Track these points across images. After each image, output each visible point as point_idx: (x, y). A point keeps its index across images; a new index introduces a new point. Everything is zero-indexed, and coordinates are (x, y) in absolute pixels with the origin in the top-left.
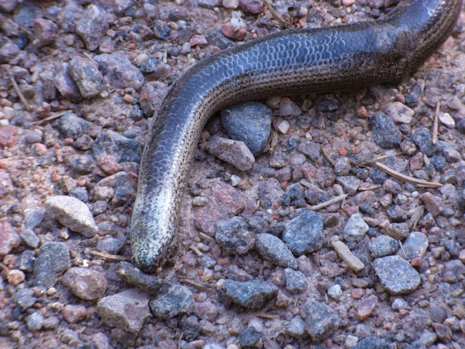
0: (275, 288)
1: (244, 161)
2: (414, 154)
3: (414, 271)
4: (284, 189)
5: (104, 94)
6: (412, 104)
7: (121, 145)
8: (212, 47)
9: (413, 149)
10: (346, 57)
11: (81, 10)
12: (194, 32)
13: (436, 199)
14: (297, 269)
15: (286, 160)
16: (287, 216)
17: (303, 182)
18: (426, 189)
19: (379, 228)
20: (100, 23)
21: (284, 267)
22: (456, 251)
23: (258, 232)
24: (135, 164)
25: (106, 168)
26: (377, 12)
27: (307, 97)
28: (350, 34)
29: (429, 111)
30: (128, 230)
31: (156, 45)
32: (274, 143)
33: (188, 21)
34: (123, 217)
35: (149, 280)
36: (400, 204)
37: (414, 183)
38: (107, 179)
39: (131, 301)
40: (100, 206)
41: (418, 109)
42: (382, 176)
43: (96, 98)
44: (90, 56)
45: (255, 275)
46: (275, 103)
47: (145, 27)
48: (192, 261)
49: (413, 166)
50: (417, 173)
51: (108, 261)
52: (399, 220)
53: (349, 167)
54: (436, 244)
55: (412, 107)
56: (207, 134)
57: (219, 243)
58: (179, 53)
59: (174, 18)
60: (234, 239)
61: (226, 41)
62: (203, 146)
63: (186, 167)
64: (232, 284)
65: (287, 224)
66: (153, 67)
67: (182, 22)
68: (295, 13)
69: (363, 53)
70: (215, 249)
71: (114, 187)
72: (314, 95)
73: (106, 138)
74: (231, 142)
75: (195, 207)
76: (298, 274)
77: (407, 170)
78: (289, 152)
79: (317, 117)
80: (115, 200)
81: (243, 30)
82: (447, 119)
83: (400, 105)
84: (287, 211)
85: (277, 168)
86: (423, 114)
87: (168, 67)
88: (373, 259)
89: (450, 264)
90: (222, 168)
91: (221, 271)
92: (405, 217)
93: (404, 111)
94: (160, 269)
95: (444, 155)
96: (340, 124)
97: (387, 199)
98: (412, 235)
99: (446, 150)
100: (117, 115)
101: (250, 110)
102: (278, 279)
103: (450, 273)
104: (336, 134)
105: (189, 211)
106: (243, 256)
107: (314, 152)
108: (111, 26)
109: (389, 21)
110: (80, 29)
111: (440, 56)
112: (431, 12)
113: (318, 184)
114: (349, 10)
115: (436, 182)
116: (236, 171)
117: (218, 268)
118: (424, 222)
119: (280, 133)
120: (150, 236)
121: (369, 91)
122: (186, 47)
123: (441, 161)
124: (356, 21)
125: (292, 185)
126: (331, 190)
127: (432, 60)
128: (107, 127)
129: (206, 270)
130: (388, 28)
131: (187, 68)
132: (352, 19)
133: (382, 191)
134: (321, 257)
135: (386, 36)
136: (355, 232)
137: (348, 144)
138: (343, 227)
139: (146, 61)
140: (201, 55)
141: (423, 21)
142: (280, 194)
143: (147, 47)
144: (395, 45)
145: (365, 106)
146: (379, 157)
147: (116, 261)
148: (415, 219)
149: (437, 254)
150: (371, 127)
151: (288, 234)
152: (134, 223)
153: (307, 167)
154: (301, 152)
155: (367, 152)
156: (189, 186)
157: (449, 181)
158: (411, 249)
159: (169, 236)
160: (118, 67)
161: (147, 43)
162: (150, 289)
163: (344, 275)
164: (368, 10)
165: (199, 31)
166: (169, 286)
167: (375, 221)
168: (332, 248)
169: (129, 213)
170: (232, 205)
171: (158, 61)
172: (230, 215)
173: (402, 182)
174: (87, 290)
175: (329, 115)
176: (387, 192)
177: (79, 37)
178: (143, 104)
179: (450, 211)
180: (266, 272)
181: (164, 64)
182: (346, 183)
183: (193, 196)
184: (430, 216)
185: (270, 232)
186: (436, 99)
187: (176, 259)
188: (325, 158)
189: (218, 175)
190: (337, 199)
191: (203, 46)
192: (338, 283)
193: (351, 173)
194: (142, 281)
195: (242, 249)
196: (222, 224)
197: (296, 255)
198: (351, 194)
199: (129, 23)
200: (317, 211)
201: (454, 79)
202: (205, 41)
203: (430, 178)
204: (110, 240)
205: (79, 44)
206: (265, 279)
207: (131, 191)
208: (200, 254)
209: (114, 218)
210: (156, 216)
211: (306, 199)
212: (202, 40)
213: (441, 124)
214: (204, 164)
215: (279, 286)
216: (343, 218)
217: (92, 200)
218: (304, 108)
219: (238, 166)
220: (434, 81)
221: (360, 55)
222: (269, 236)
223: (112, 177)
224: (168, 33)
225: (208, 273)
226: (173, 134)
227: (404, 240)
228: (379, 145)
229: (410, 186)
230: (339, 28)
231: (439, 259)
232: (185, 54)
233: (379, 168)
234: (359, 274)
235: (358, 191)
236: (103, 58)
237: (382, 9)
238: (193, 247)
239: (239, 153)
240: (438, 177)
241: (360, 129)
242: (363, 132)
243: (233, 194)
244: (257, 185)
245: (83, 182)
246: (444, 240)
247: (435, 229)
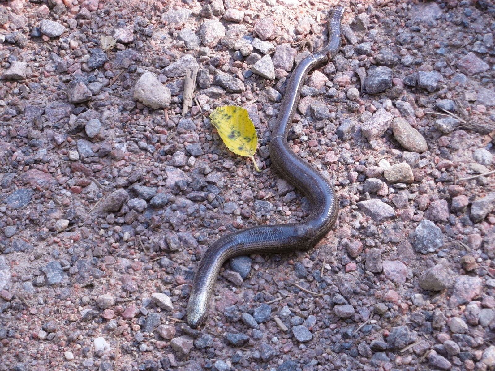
0: (248, 337)
1: (238, 281)
2: (312, 281)
3: (310, 333)
4: (255, 294)
5: (180, 250)
6: (312, 259)
7: (186, 272)
8: (228, 231)
9: (312, 279)
10: (284, 238)
11: (172, 213)
12: (221, 225)
13: (321, 301)
14: (259, 329)
15: (257, 282)
16: (256, 306)
17: (264, 291)
18: (317, 297)
19: (296, 313)
20: (180, 219)
21: (253, 328)
22: (328, 324)
23: (243, 312)
24: (191, 281)
25: (179, 282)
26: (300, 219)
27: (268, 254)
28: (287, 228)
29: (320, 263)
30: (186, 309)
31: (204, 229)
32: (252, 274)
33: (218, 219)
34: (185, 304)
35: (194, 331)
36: (305, 303)
37: (312, 294)
38: (179, 287)
39: (186, 340)
40: (175, 298)
41: (315, 261)
42: (298, 290)
43: (176, 251)
44: (175, 233)
45: (240, 331)
46: (253, 256)
47: (200, 221)
48: (213, 324)
49: (312, 287)
50: (313, 290)
51: (177, 322)
52: (304, 310)
53: (284, 286)
54: (320, 321)
55: (313, 261)
56: (223, 269)
57: (225, 316)
58: (214, 233)
59: (212, 218)
60: (232, 315)
61: (234, 229)
62: (222, 273)
63: (213, 283)
64: (230, 334)
65: (255, 309)
66: (202, 239)
67: (216, 220)
68: (264, 218)
69: (291, 237)
70: (224, 319)
71: (182, 290)
72: (270, 254)
73: (179, 269)
74: (233, 273)
75: (216, 300)
76: (259, 331)
77: (309, 288)
78: (258, 278)
79: (271, 263)
80: (181, 296)
81: (242, 225)
82: (328, 267)
83: (308, 260)
84: (256, 304)
85: (253, 285)
86: (317, 264)
87: (208, 239)
88: (292, 326)
89: (325, 330)
90: (229, 284)
91: (226, 329)
92: (307, 308)
93: (309, 262)
94: (199, 327)
95: (326, 282)
96: (281, 267)
97: (300, 300)
98: (310, 317)
99: (327, 280)
100: (185, 259)
101: (242, 260)
102: (250, 333)
103: (325, 334)
104: (279, 271)
105: (213, 302)
106: (236, 322)
107: (269, 279)
108: (185, 220)
109: (304, 223)
110: (171, 221)
111: (327, 239)
112: (323, 220)
113: (270, 292)
114: (288, 217)
115: (321, 294)
116: (235, 285)
117: (224, 327)
118: (315, 311)
119: (255, 270)
120: (195, 312)
121: (294, 253)
122: (217, 231)
123: (324, 285)
124: (291, 222)
125: (259, 293)
126: (275, 295)
127: (323, 240)
128: (181, 264)
129: (219, 328)
130: (304, 226)
131: (216, 240)
132: (289, 222)
133: (298, 297)
134: (270, 324)
135: (302, 230)
136: (285, 314)
137: (284, 276)
138: (280, 312)
139: (199, 236)
140: (223, 234)
141: (319, 223)
142: (253, 296)
143: (200, 230)
144: (306, 234)
145: (293, 259)
146: (297, 282)
147: (180, 322)
148: (311, 310)
149: (320, 325)
150: (294, 268)
151: (255, 314)
152: (189, 306)
153: (266, 285)
154: (263, 278)
155: (292, 279)
156: (214, 291)
157: (327, 294)
158: (309, 323)
159: (204, 312)
160: (187, 238)
161: (200, 228)
162: (194, 335)
163: (279, 333)
164: (297, 218)
165: (223, 224)
166: (203, 334)
167: (294, 310)
168: (274, 321)
169: (187, 302)
170: (232, 300)
171: (204, 236)
172: (231, 304)
173: (307, 293)
174: (167, 335)
175: (277, 263)
176: (300, 297)
177: (171, 225)
178: (197, 255)
179: (327, 307)
180: (245, 330)
181: (207, 238)
182: (282, 293)
183: (216, 295)
184: (318, 309)
185: (248, 313)
186: (323, 258)
187: (206, 322)
188: (274, 281)
189: (227, 287)
190: (278, 299)
191: (224, 231)
192: (276, 336)
193: (285, 288)
194: (190, 332)
195: (235, 319)
196: (227, 308)
197: (259, 323)
198: (284, 298)
199: (193, 219)
200: (269, 304)
201: (332, 249)
202: (225, 229)
203: (319, 292)
204: (178, 313)
205: (171, 228)
206: (245, 333)
207: (189, 292)
208: (217, 321)
209: (181, 304)
210: (198, 304)
211: (264, 299)
212: (224, 228)
213: (325, 268)
214: (221, 282)
215: (250, 336)
216: (280, 308)
217: (172, 295)
218: (266, 259)
219: (236, 283)
220: (323, 250)
221: (290, 237)
222: (247, 314)
223: (181, 286)
224: (210, 225)
225: (220, 329)
226: (207, 269)
227: (306, 318)
228: (298, 277)
229: (310, 295)
230: (283, 225)
231: (321, 327)
232: (216, 234)
233: (297, 287)
234: (286, 332)
235: (287, 296)
236: (181, 234)
237: (302, 217)
238: (214, 318)
239: (236, 277)
240: (323, 292)
241: (290, 269)
242: (291, 271)
243: (233, 295)
244: (243, 292)
245: (169, 287)
246: (324, 319)
247: (320, 314)
